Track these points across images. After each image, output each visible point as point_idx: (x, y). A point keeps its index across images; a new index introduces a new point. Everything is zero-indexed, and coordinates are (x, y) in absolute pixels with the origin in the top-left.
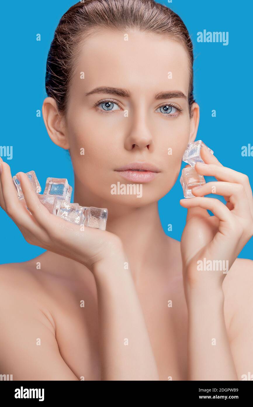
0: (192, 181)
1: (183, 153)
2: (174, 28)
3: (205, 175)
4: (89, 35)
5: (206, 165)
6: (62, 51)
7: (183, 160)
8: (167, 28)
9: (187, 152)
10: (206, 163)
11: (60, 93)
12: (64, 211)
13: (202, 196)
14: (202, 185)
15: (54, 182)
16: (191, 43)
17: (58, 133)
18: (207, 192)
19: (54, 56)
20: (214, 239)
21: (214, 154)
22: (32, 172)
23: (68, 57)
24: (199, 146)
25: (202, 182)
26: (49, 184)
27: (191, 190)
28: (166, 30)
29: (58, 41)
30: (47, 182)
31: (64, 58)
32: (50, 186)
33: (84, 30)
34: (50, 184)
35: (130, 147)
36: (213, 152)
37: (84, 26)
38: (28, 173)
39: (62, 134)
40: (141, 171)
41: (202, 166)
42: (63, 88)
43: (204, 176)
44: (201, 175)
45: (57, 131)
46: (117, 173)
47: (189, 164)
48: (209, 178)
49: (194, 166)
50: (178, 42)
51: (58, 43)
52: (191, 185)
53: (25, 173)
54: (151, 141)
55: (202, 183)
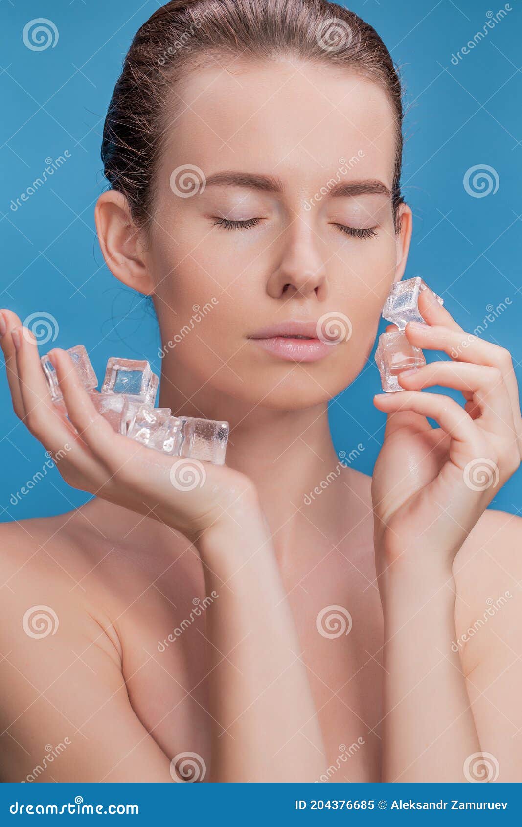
0: (399, 359)
1: (384, 301)
2: (366, 54)
3: (423, 347)
4: (198, 66)
5: (428, 327)
6: (142, 99)
7: (383, 316)
8: (353, 53)
9: (392, 300)
10: (429, 324)
11: (138, 182)
12: (141, 426)
13: (416, 390)
14: (419, 367)
15: (123, 366)
16: (399, 84)
17: (131, 264)
18: (429, 380)
19: (125, 108)
20: (440, 477)
21: (443, 305)
22: (79, 347)
23: (154, 110)
24: (416, 290)
25: (420, 361)
26: (112, 369)
27: (396, 377)
28: (351, 57)
29: (133, 78)
30: (109, 365)
31: (147, 112)
32: (114, 373)
33: (187, 57)
34: (115, 370)
35: (277, 290)
36: (443, 302)
37: (186, 49)
38: (71, 350)
39: (139, 264)
40: (302, 338)
41: (419, 330)
42: (143, 173)
43: (424, 350)
44: (418, 348)
45: (130, 258)
46: (253, 342)
47: (395, 324)
48: (432, 354)
49: (404, 329)
50: (373, 81)
51: (132, 82)
52: (396, 367)
53: (65, 349)
54: (322, 279)
55: (418, 364)
